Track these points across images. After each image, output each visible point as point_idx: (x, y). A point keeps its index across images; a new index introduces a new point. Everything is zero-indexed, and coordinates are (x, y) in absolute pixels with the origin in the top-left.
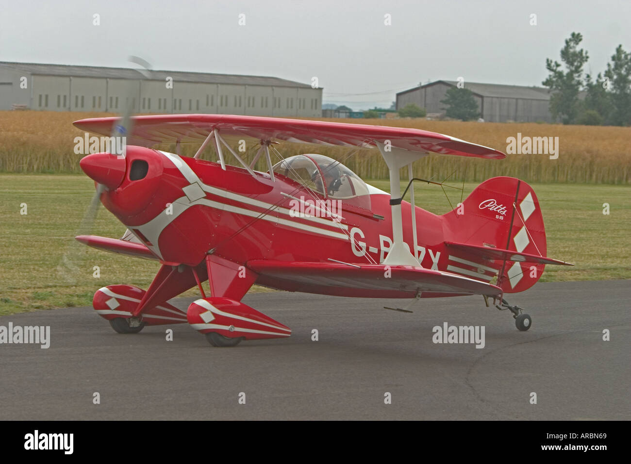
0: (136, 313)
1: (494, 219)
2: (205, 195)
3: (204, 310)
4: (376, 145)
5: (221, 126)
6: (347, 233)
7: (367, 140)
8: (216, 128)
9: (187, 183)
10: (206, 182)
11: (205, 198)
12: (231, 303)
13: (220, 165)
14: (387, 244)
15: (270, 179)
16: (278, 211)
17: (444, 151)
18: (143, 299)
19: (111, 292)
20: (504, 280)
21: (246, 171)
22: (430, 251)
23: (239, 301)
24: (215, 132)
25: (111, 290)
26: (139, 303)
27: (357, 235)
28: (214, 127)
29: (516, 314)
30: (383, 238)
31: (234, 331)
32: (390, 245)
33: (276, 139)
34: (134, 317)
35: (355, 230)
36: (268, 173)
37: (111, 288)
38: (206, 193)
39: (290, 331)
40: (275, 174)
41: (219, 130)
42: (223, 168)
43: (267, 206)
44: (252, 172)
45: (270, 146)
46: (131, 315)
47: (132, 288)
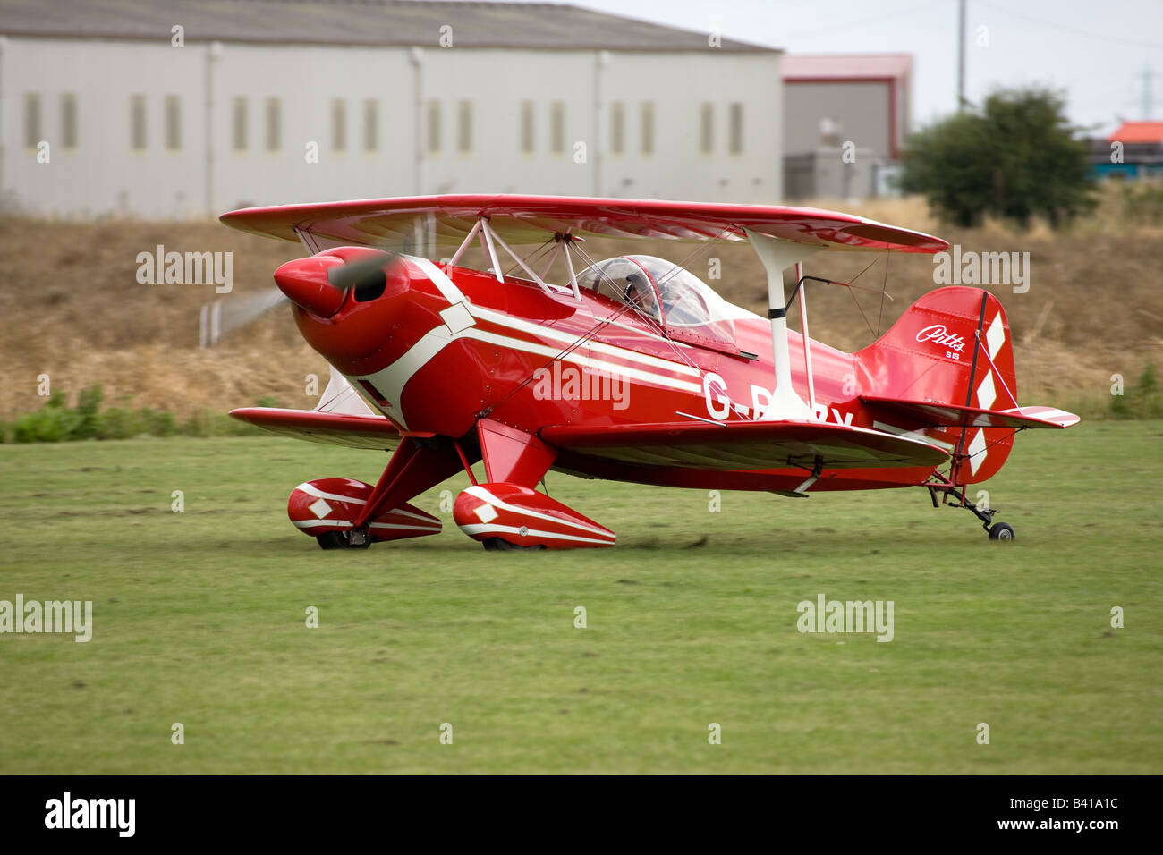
0: (359, 522)
1: (945, 359)
2: (474, 323)
3: (480, 502)
4: (746, 236)
5: (491, 212)
6: (699, 381)
7: (730, 227)
8: (484, 216)
9: (447, 305)
10: (475, 301)
11: (473, 327)
12: (520, 491)
13: (495, 276)
14: (763, 400)
15: (573, 296)
16: (588, 347)
17: (854, 240)
18: (370, 499)
19: (315, 489)
20: (961, 460)
21: (536, 285)
22: (836, 412)
23: (532, 488)
24: (484, 222)
25: (316, 487)
26: (363, 506)
27: (714, 385)
28: (481, 215)
29: (988, 522)
30: (756, 390)
31: (527, 536)
32: (769, 400)
33: (581, 230)
34: (356, 529)
35: (711, 377)
36: (570, 287)
37: (316, 484)
38: (475, 319)
39: (614, 536)
40: (581, 288)
41: (489, 219)
42: (500, 279)
43: (570, 339)
44: (544, 286)
45: (570, 243)
46: (352, 525)
47: (349, 482)
